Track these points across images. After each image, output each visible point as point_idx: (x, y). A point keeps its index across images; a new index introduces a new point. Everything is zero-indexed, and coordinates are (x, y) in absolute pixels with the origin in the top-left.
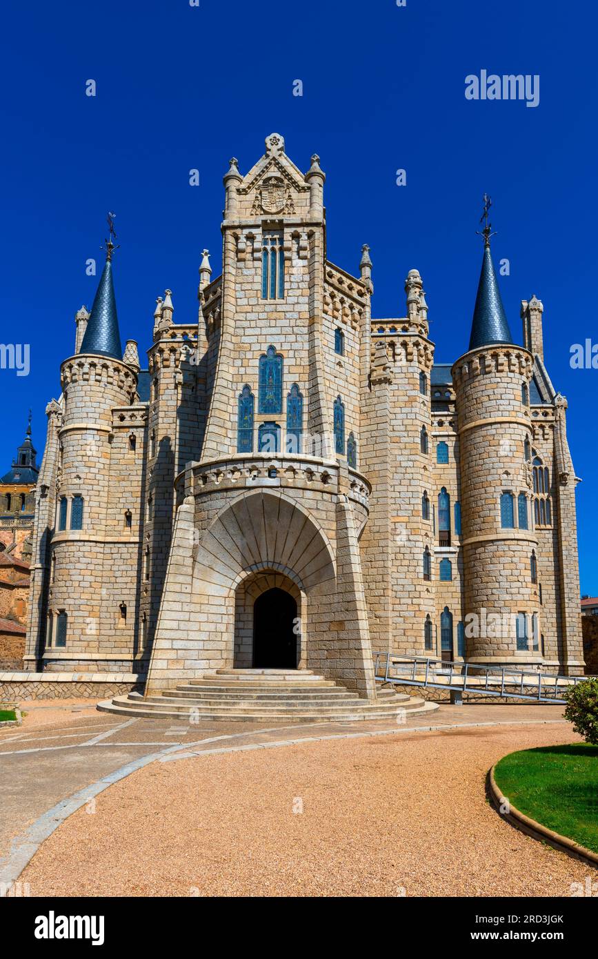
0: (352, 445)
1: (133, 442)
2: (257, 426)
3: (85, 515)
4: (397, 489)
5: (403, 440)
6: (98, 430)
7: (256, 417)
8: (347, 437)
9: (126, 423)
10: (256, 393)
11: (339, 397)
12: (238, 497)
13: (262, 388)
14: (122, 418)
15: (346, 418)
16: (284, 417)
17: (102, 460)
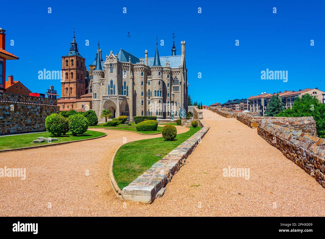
0: (127, 87)
1: (103, 84)
2: (110, 90)
3: (97, 96)
4: (138, 92)
5: (139, 84)
6: (98, 83)
7: (110, 89)
8: (126, 87)
9: (102, 81)
10: (110, 86)
11: (125, 81)
12: (106, 100)
13: (111, 85)
14: (101, 80)
15: (126, 84)
16: (113, 89)
17: (99, 87)
